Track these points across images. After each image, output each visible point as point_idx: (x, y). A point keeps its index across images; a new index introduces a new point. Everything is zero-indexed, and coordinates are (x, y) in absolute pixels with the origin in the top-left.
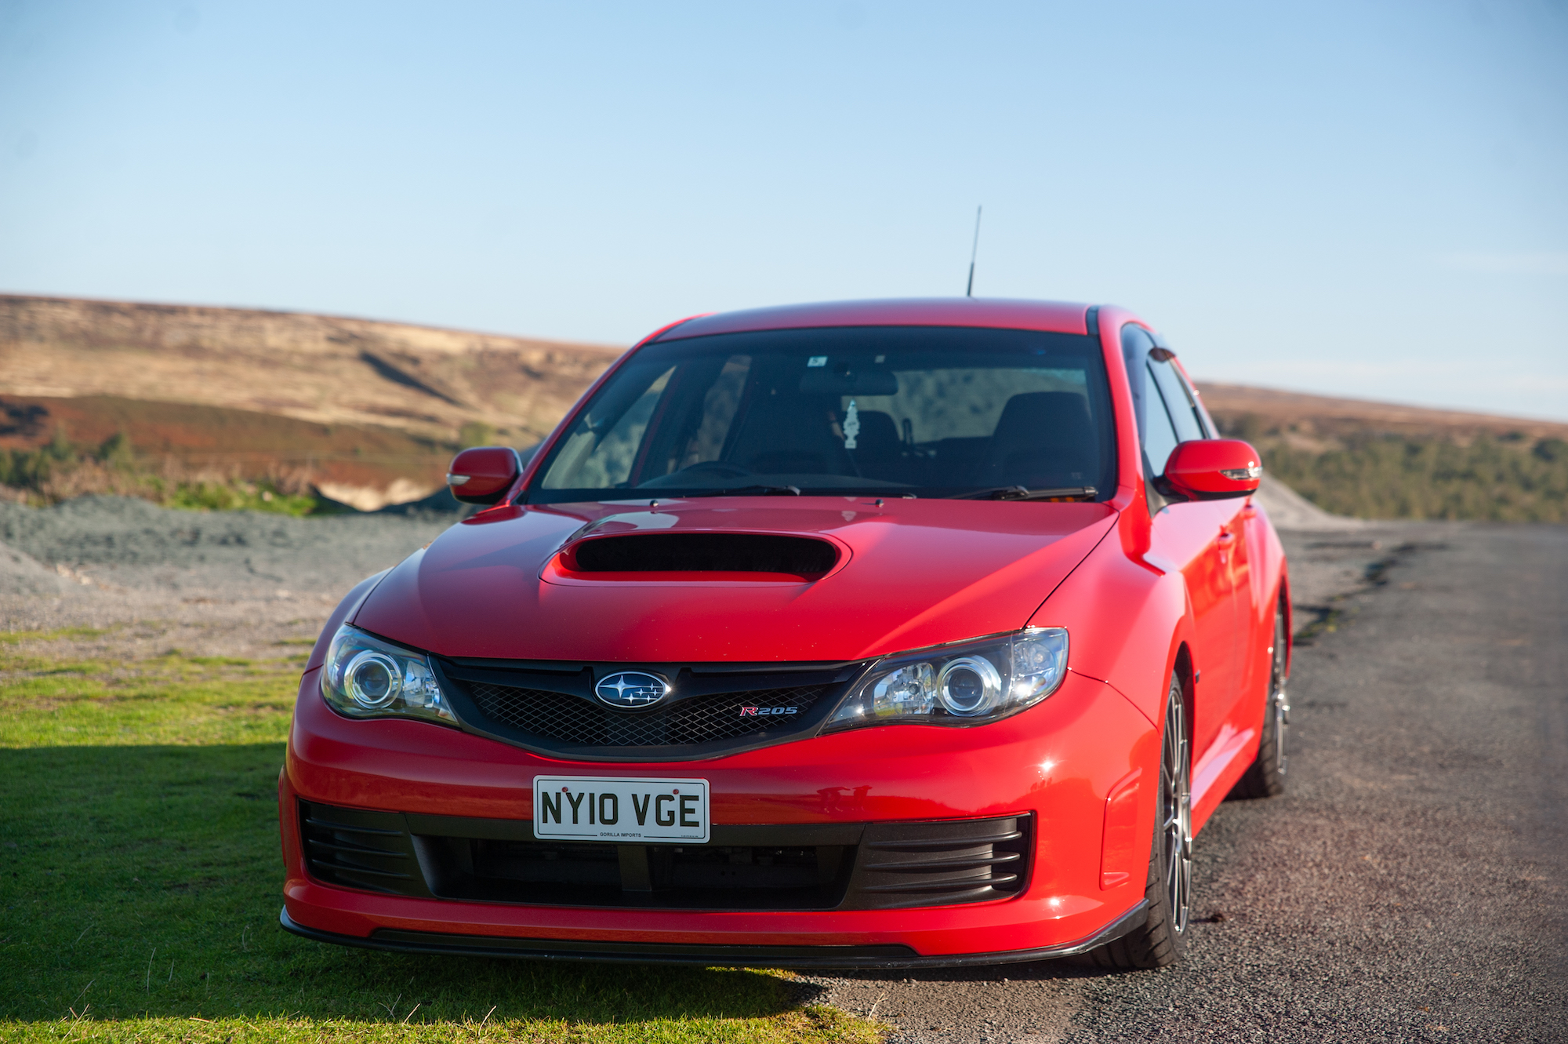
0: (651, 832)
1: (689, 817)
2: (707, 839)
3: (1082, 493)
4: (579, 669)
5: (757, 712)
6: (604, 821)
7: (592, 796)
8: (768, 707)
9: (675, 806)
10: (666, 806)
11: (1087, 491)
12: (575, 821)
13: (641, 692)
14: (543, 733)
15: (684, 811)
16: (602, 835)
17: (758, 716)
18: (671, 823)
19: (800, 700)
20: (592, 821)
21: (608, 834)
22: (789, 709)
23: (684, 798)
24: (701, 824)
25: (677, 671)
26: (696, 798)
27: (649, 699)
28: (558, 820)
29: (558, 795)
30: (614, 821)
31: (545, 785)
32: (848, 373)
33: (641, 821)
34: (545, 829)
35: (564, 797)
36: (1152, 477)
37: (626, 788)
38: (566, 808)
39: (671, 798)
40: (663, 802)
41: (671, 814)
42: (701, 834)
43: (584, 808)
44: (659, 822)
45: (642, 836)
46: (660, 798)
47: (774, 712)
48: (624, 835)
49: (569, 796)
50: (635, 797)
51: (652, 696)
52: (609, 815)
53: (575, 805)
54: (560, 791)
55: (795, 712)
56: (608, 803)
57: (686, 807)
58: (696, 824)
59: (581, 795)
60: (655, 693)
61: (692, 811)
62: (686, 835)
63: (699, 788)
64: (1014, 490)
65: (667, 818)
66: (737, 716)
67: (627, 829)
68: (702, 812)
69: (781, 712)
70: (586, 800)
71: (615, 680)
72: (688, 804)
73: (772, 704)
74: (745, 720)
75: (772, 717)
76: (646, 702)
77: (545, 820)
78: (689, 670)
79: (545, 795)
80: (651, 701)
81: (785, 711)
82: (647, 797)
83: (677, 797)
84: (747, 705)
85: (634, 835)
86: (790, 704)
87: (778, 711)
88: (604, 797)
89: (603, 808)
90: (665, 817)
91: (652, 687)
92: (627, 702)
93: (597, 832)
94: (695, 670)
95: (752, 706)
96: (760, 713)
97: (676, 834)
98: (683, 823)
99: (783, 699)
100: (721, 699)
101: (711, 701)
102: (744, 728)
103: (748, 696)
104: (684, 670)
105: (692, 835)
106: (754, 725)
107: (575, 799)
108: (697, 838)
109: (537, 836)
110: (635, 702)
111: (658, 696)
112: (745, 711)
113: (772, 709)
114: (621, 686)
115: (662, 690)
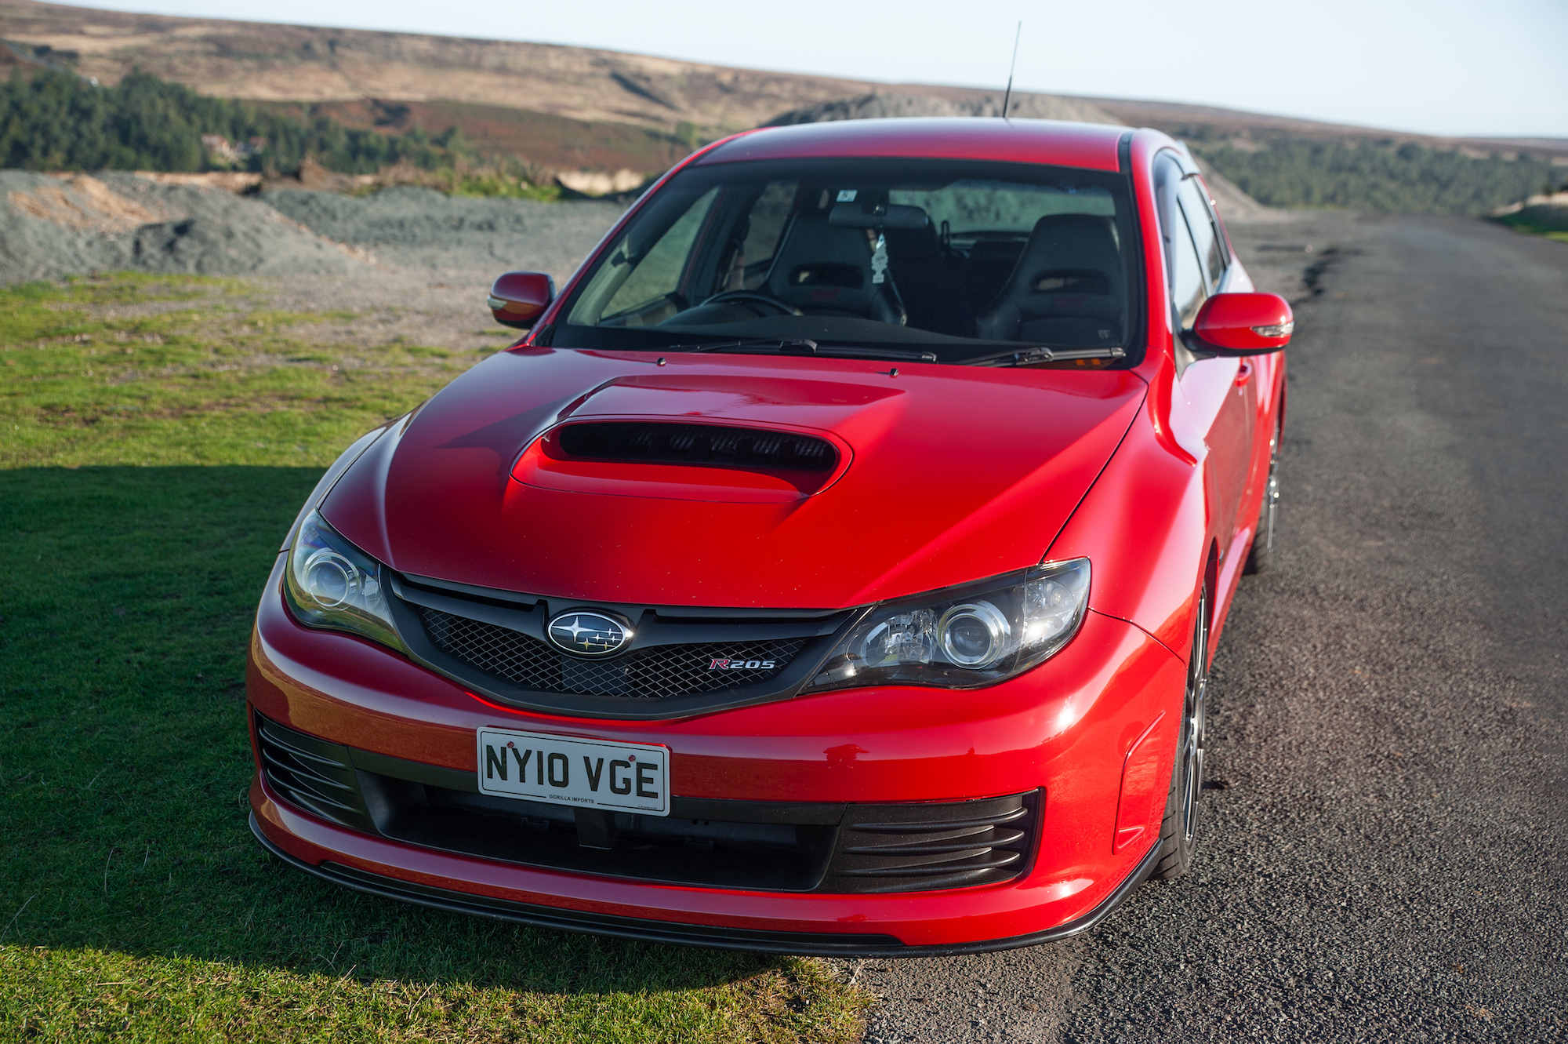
0: (603, 799)
1: (646, 787)
2: (667, 812)
3: (1109, 355)
4: (533, 602)
5: (729, 666)
6: (553, 783)
7: (540, 754)
8: (742, 659)
9: (631, 773)
10: (620, 772)
11: (1114, 353)
12: (522, 780)
13: (598, 638)
14: (494, 671)
15: (641, 780)
16: (551, 796)
17: (730, 670)
18: (627, 791)
19: (778, 653)
20: (541, 782)
21: (558, 797)
22: (765, 663)
23: (641, 766)
24: (660, 795)
25: (640, 611)
26: (654, 767)
27: (606, 645)
28: (504, 776)
30: (565, 783)
31: (490, 736)
32: (877, 208)
33: (594, 787)
34: (490, 785)
35: (509, 752)
36: (1180, 330)
37: (578, 749)
38: (513, 766)
39: (626, 765)
40: (618, 768)
41: (627, 781)
42: (661, 806)
43: (532, 767)
44: (614, 789)
45: (595, 803)
46: (614, 764)
47: (748, 666)
48: (575, 799)
49: (515, 751)
50: (587, 760)
52: (558, 776)
53: (522, 762)
54: (506, 746)
55: (772, 666)
56: (558, 764)
57: (643, 776)
58: (654, 795)
59: (528, 753)
60: (613, 639)
61: (650, 781)
62: (644, 805)
63: (658, 755)
64: (1039, 352)
65: (623, 786)
66: (706, 668)
67: (578, 793)
68: (661, 782)
69: (756, 666)
70: (533, 758)
71: (570, 621)
72: (646, 773)
74: (715, 673)
75: (746, 672)
76: (603, 649)
77: (490, 776)
78: (654, 612)
79: (490, 749)
80: (608, 648)
81: (761, 665)
82: (601, 761)
83: (633, 765)
84: (718, 656)
85: (586, 800)
86: (767, 657)
87: (753, 665)
88: (552, 757)
89: (553, 768)
90: (620, 785)
91: (610, 632)
92: (582, 648)
93: (547, 793)
94: (661, 613)
95: (722, 657)
96: (733, 666)
97: (631, 803)
98: (640, 793)
99: (759, 650)
100: (689, 647)
101: (678, 649)
102: (714, 683)
103: (719, 645)
104: (649, 613)
105: (650, 806)
106: (725, 680)
107: (522, 756)
108: (656, 810)
109: (482, 791)
110: (591, 649)
111: (616, 643)
112: (716, 663)
113: (746, 661)
114: (576, 629)
115: (621, 636)
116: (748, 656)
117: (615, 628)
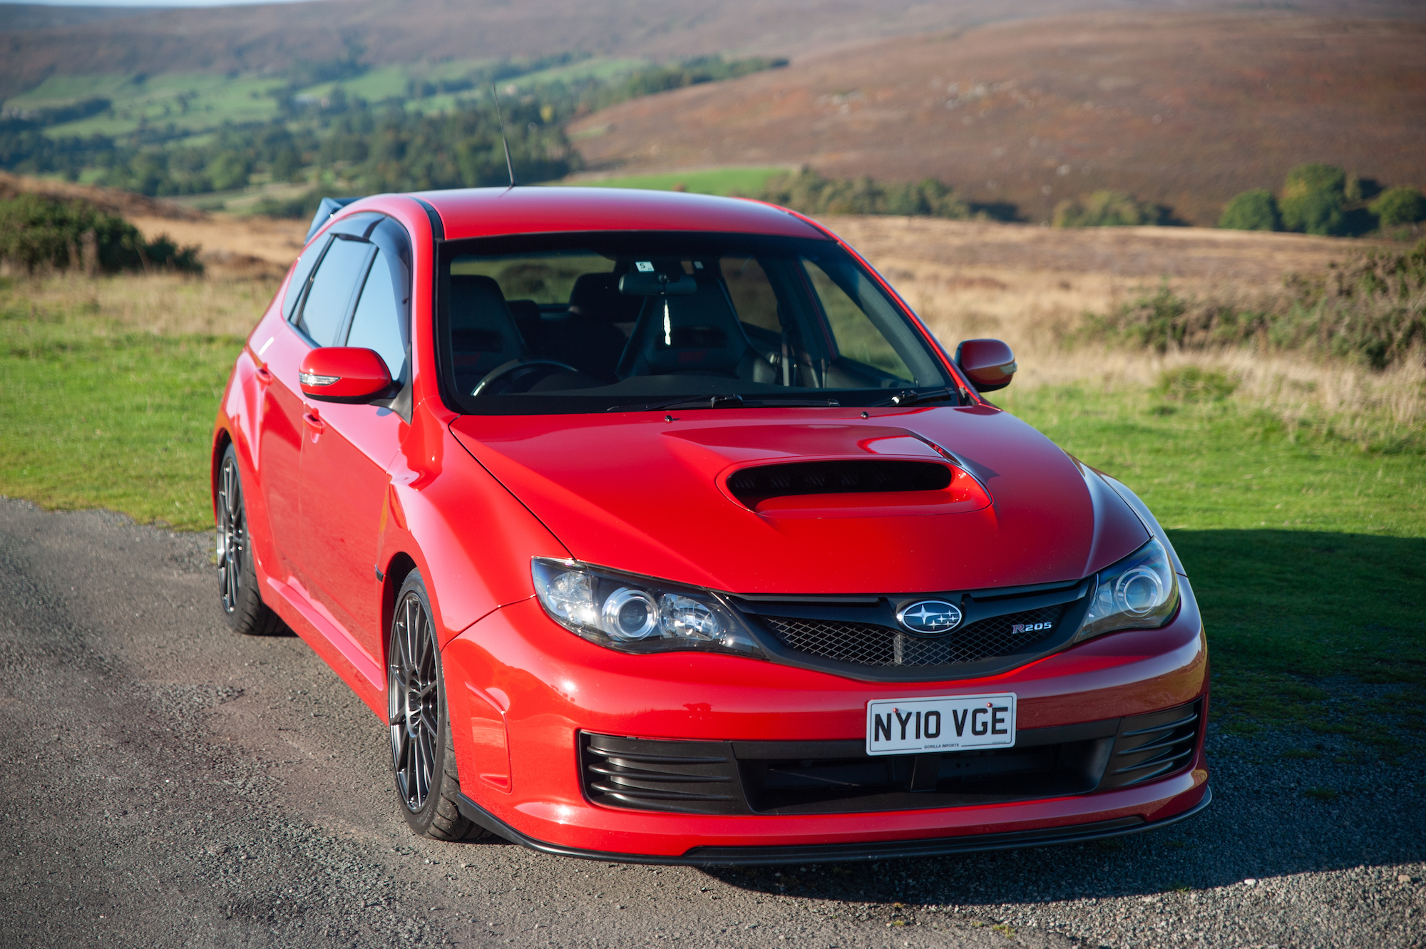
0: (969, 741)
1: (999, 726)
2: (1013, 744)
4: (875, 600)
5: (1024, 629)
6: (928, 735)
7: (918, 714)
8: (1031, 623)
9: (988, 717)
10: (981, 718)
12: (903, 737)
13: (942, 619)
15: (995, 721)
16: (926, 747)
17: (1025, 633)
18: (984, 732)
19: (1051, 616)
21: (931, 746)
22: (1045, 624)
23: (995, 710)
24: (1009, 731)
25: (960, 596)
26: (1005, 709)
27: (947, 624)
28: (888, 737)
29: (889, 716)
30: (937, 734)
31: (879, 707)
33: (959, 733)
34: (876, 747)
35: (894, 718)
37: (946, 705)
38: (896, 727)
40: (978, 715)
41: (985, 724)
42: (1007, 740)
43: (911, 725)
44: (974, 731)
45: (961, 745)
46: (975, 712)
47: (1036, 628)
48: (944, 746)
49: (899, 716)
50: (955, 712)
51: (951, 621)
52: (932, 730)
53: (904, 723)
54: (891, 712)
55: (1050, 626)
56: (933, 719)
57: (997, 718)
58: (1005, 731)
59: (909, 715)
61: (1002, 720)
62: (999, 741)
63: (1008, 700)
65: (982, 729)
66: (1010, 633)
67: (949, 741)
68: (1009, 721)
69: (1041, 627)
70: (913, 720)
71: (918, 609)
72: (999, 715)
74: (1016, 636)
75: (1034, 632)
76: (946, 627)
77: (877, 739)
78: (968, 596)
79: (878, 717)
80: (950, 626)
81: (1044, 626)
82: (965, 712)
83: (990, 710)
84: (1014, 623)
85: (953, 745)
86: (1046, 620)
87: (1039, 627)
88: (928, 714)
89: (927, 724)
90: (979, 728)
91: (950, 613)
92: (931, 628)
93: (922, 746)
94: (974, 595)
95: (1018, 623)
96: (1027, 630)
97: (989, 741)
98: (994, 731)
99: (1039, 616)
100: (994, 619)
101: (987, 622)
102: (1016, 644)
103: (1013, 615)
104: (966, 596)
105: (1003, 741)
106: (1022, 641)
107: (904, 717)
108: (1005, 743)
109: (869, 753)
110: (937, 628)
111: (956, 621)
112: (1017, 629)
113: (1034, 625)
114: (924, 615)
115: (958, 616)
116: (1034, 622)
117: (953, 610)
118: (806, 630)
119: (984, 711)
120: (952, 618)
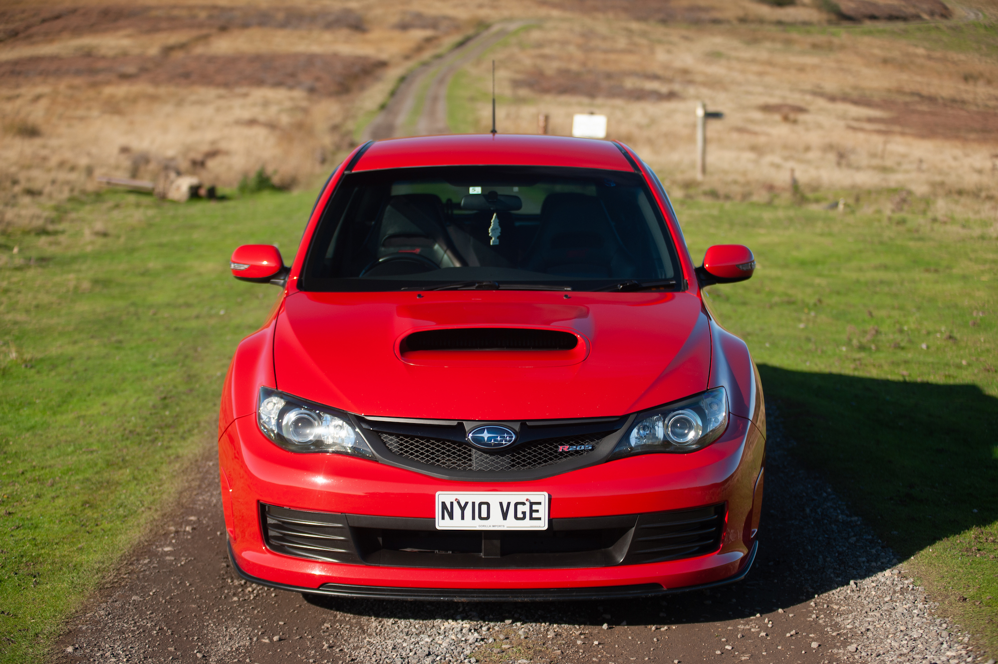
0: (511, 524)
1: (535, 515)
2: (546, 528)
4: (454, 424)
5: (568, 449)
6: (480, 518)
7: (474, 503)
8: (574, 445)
9: (526, 508)
10: (520, 508)
12: (463, 518)
13: (499, 439)
14: (434, 464)
15: (532, 511)
16: (480, 526)
17: (569, 451)
18: (524, 518)
19: (593, 440)
20: (473, 518)
21: (484, 526)
22: (586, 446)
23: (532, 504)
24: (542, 519)
25: (518, 424)
26: (540, 503)
27: (504, 442)
28: (451, 517)
29: (452, 503)
30: (488, 518)
31: (443, 497)
33: (505, 518)
34: (443, 524)
35: (456, 505)
37: (495, 498)
38: (457, 511)
40: (519, 506)
41: (524, 513)
42: (542, 525)
43: (468, 511)
44: (516, 517)
45: (505, 527)
46: (516, 504)
47: (578, 448)
48: (494, 526)
49: (459, 503)
50: (501, 504)
51: (506, 441)
52: (484, 514)
53: (463, 509)
54: (453, 501)
55: (590, 448)
56: (484, 507)
57: (533, 509)
58: (540, 519)
59: (467, 503)
61: (537, 511)
62: (533, 525)
63: (541, 497)
65: (522, 516)
66: (556, 451)
67: (496, 523)
68: (543, 511)
69: (582, 448)
70: (469, 507)
71: (482, 431)
72: (535, 507)
73: (578, 443)
74: (562, 454)
75: (577, 452)
76: (502, 444)
77: (443, 518)
79: (443, 504)
80: (505, 444)
81: (584, 447)
82: (509, 504)
83: (528, 504)
84: (562, 445)
85: (500, 526)
86: (587, 443)
87: (580, 448)
88: (480, 504)
89: (481, 511)
90: (520, 515)
91: (506, 435)
92: (490, 445)
93: (478, 525)
94: (530, 424)
95: (564, 445)
96: (570, 449)
97: (527, 525)
98: (531, 518)
99: (582, 440)
102: (562, 459)
104: (523, 423)
105: (538, 525)
106: (566, 457)
107: (463, 505)
108: (540, 527)
109: (438, 528)
110: (495, 445)
111: (511, 440)
112: (561, 448)
113: (577, 446)
114: (486, 435)
115: (512, 437)
117: (508, 433)
118: (407, 442)
119: (524, 504)
120: (507, 439)
